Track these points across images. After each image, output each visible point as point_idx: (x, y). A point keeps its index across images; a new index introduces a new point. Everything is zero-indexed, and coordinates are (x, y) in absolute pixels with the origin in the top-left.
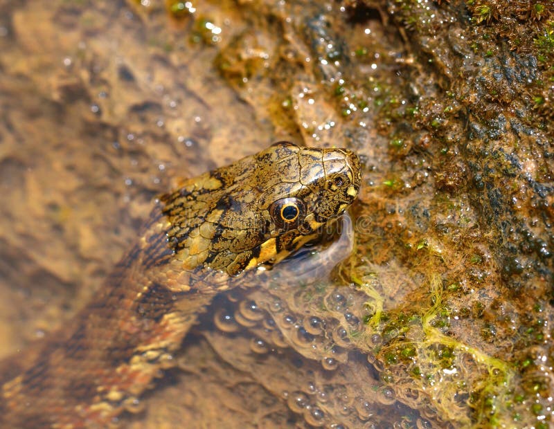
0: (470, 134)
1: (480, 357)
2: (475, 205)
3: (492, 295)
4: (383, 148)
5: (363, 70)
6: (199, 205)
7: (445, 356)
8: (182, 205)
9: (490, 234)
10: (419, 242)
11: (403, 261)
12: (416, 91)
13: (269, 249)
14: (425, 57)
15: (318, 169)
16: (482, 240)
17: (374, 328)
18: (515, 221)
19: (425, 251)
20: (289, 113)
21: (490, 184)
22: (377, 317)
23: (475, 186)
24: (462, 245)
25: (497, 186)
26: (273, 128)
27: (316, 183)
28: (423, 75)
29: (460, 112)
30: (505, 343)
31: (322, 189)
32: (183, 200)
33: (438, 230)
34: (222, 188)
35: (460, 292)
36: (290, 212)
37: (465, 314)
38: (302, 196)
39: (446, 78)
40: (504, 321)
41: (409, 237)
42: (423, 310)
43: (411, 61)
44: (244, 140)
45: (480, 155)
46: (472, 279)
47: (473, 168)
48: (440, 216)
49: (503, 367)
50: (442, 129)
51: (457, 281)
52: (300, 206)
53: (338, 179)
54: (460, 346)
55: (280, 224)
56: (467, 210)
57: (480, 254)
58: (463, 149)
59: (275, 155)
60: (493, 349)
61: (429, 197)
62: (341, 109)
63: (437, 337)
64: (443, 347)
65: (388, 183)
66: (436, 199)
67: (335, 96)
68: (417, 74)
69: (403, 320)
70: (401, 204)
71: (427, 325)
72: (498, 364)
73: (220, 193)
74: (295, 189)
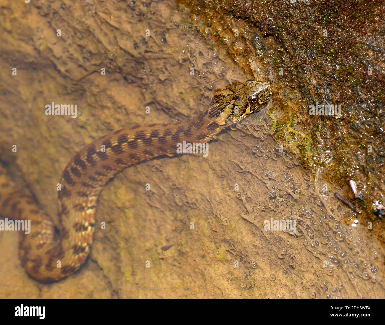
0: (298, 72)
1: (303, 135)
2: (301, 92)
3: (306, 117)
4: (275, 75)
5: (269, 52)
6: (227, 99)
7: (293, 134)
8: (222, 99)
9: (305, 101)
10: (286, 103)
11: (282, 108)
12: (284, 59)
13: (248, 111)
14: (286, 49)
15: (261, 87)
16: (302, 102)
17: (274, 128)
18: (311, 97)
19: (287, 105)
20: (249, 65)
21: (304, 86)
22: (275, 125)
23: (300, 87)
24: (297, 104)
25: (306, 87)
26: (244, 70)
27: (261, 91)
28: (286, 54)
29: (296, 66)
30: (310, 131)
31: (263, 93)
32: (222, 98)
33: (291, 99)
34: (234, 94)
35: (297, 117)
36: (254, 100)
37: (298, 123)
38: (257, 95)
39: (292, 56)
40: (309, 125)
41: (283, 101)
42: (287, 122)
43: (282, 50)
44: (236, 74)
45: (301, 78)
46: (300, 113)
47: (300, 82)
48: (291, 96)
49: (309, 138)
50: (291, 70)
51: (296, 114)
52: (257, 98)
53: (267, 90)
54: (297, 132)
55: (251, 103)
56: (298, 93)
57: (302, 107)
58: (296, 76)
59: (248, 84)
60: (306, 133)
61: (288, 90)
62: (263, 64)
63: (291, 130)
64: (292, 133)
65: (277, 86)
66: (290, 90)
67: (262, 60)
68: (284, 54)
69: (282, 125)
70: (281, 92)
71: (288, 126)
72: (307, 137)
73: (233, 96)
74: (255, 93)
